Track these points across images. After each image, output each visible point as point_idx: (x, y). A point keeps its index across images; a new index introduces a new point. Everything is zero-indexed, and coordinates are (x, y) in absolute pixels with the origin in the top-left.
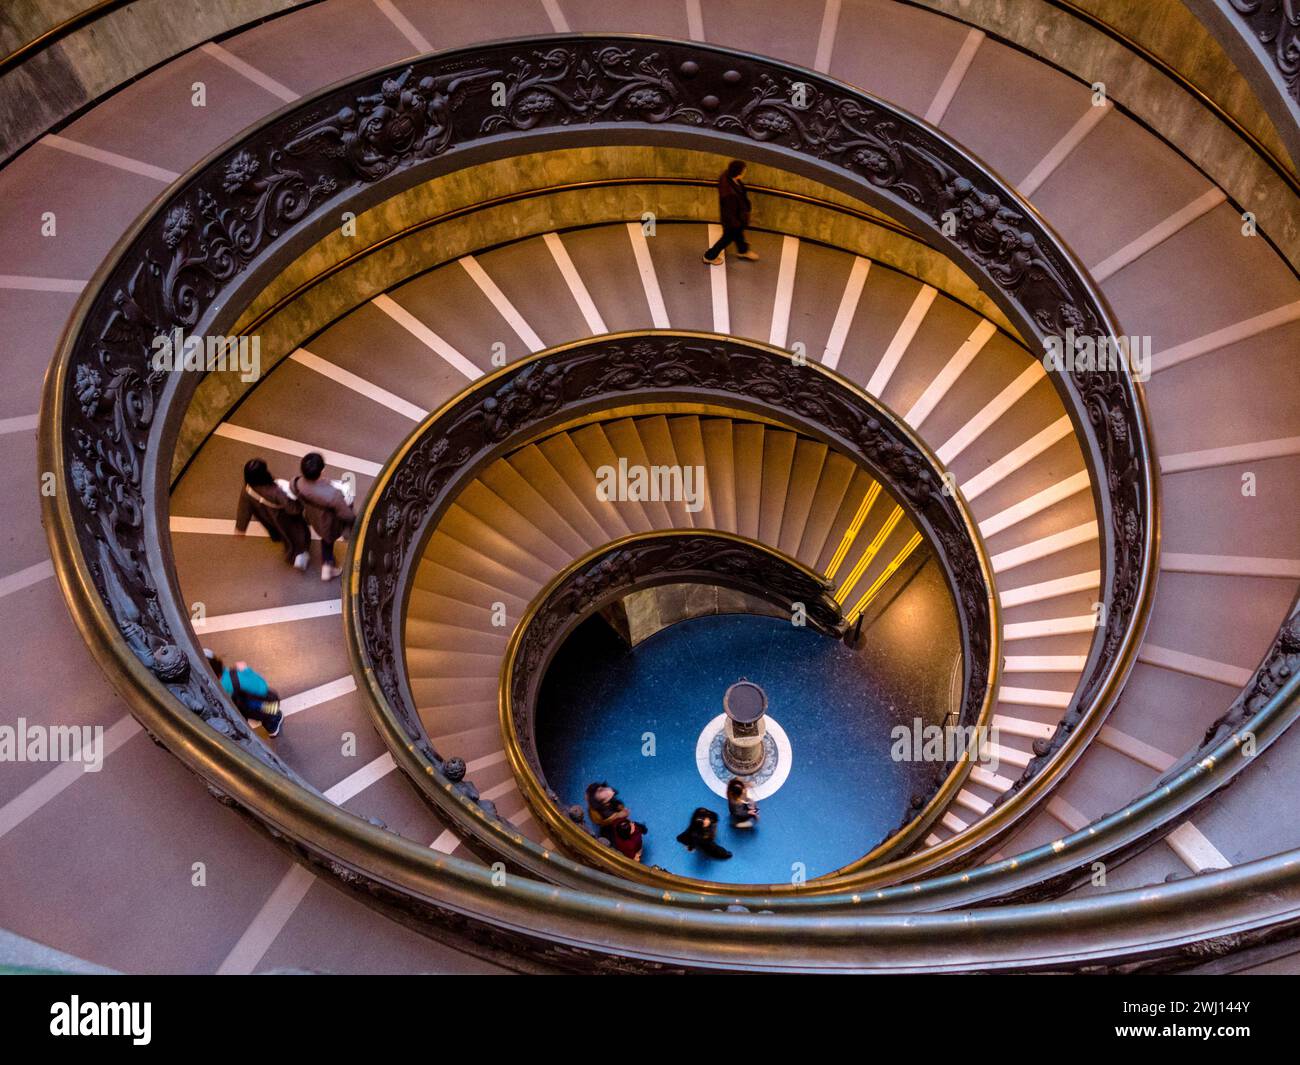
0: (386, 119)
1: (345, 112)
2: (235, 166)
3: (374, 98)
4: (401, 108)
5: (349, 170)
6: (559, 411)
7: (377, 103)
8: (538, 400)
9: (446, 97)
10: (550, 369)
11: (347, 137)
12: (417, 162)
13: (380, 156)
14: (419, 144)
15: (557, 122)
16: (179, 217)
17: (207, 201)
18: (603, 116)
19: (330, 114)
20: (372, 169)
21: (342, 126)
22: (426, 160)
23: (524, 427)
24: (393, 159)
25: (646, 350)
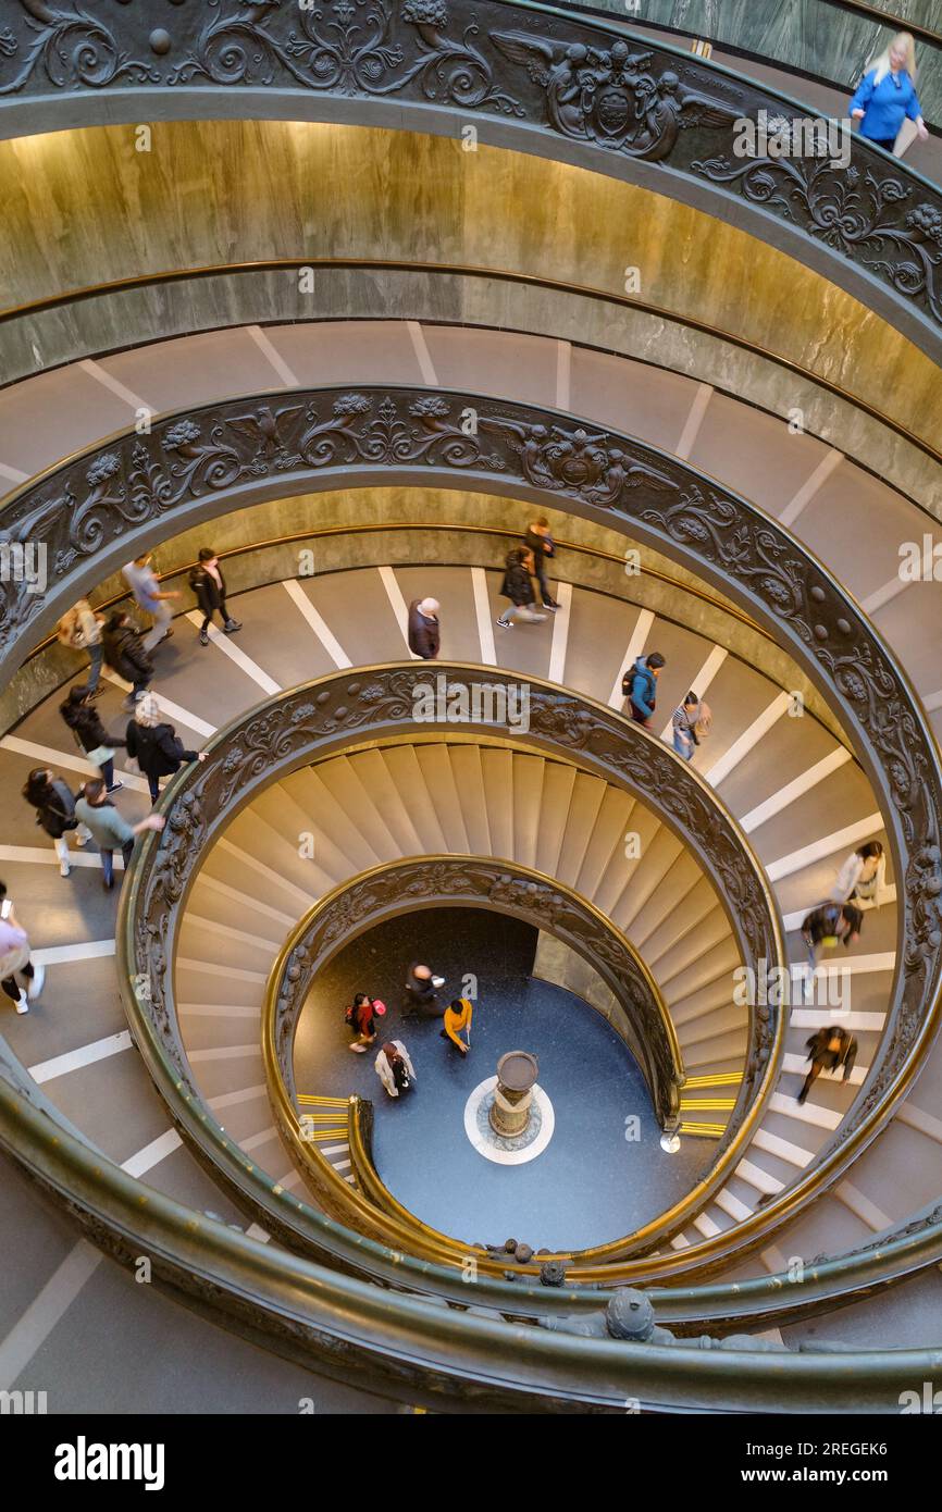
0: (565, 454)
1: (539, 428)
2: (427, 402)
3: (567, 434)
4: (582, 454)
5: (518, 465)
6: (575, 750)
7: (565, 439)
8: (560, 727)
9: (626, 474)
10: (584, 715)
11: (531, 445)
12: (578, 499)
13: (550, 474)
14: (587, 488)
15: (703, 553)
16: (359, 402)
17: (387, 407)
18: (740, 577)
19: (527, 421)
20: (537, 477)
21: (530, 435)
22: (585, 502)
23: (540, 736)
24: (559, 483)
25: (666, 767)
